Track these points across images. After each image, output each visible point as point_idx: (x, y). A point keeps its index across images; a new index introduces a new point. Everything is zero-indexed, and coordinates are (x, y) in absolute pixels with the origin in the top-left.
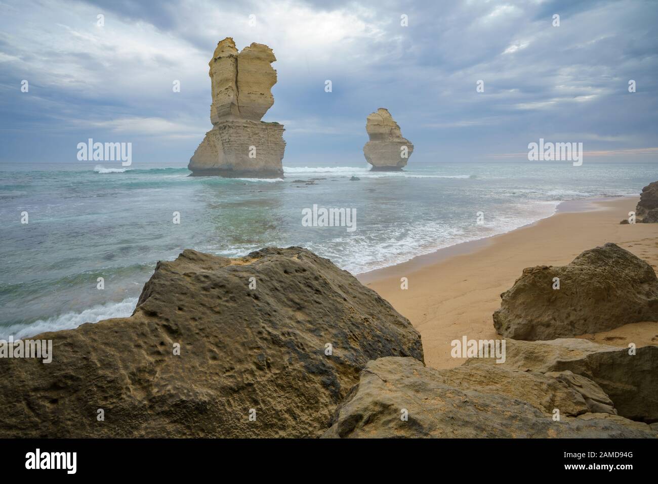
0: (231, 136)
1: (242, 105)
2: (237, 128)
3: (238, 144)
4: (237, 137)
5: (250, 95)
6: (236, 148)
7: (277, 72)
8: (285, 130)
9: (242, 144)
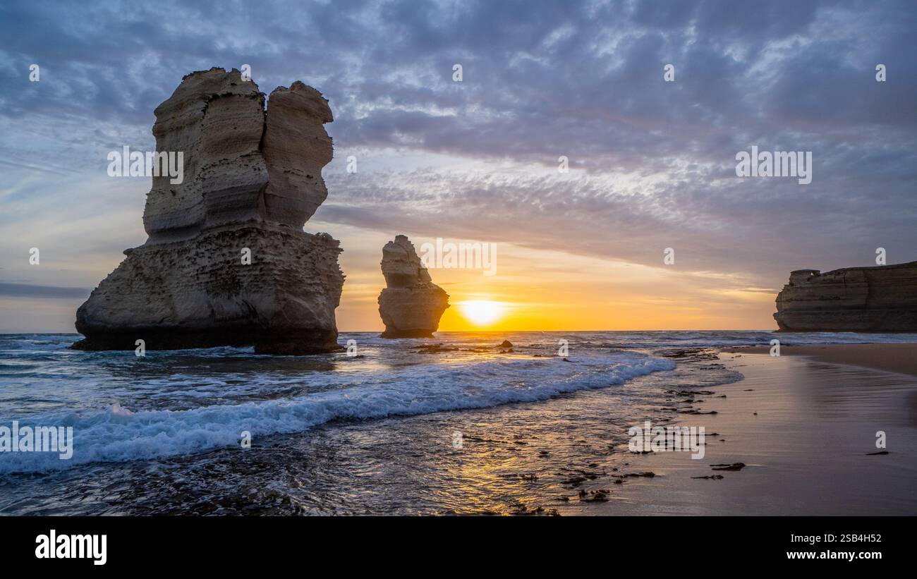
0: (264, 253)
1: (271, 192)
2: (272, 237)
3: (280, 271)
4: (275, 255)
5: (288, 175)
6: (278, 278)
7: (334, 141)
8: (342, 250)
9: (287, 270)
